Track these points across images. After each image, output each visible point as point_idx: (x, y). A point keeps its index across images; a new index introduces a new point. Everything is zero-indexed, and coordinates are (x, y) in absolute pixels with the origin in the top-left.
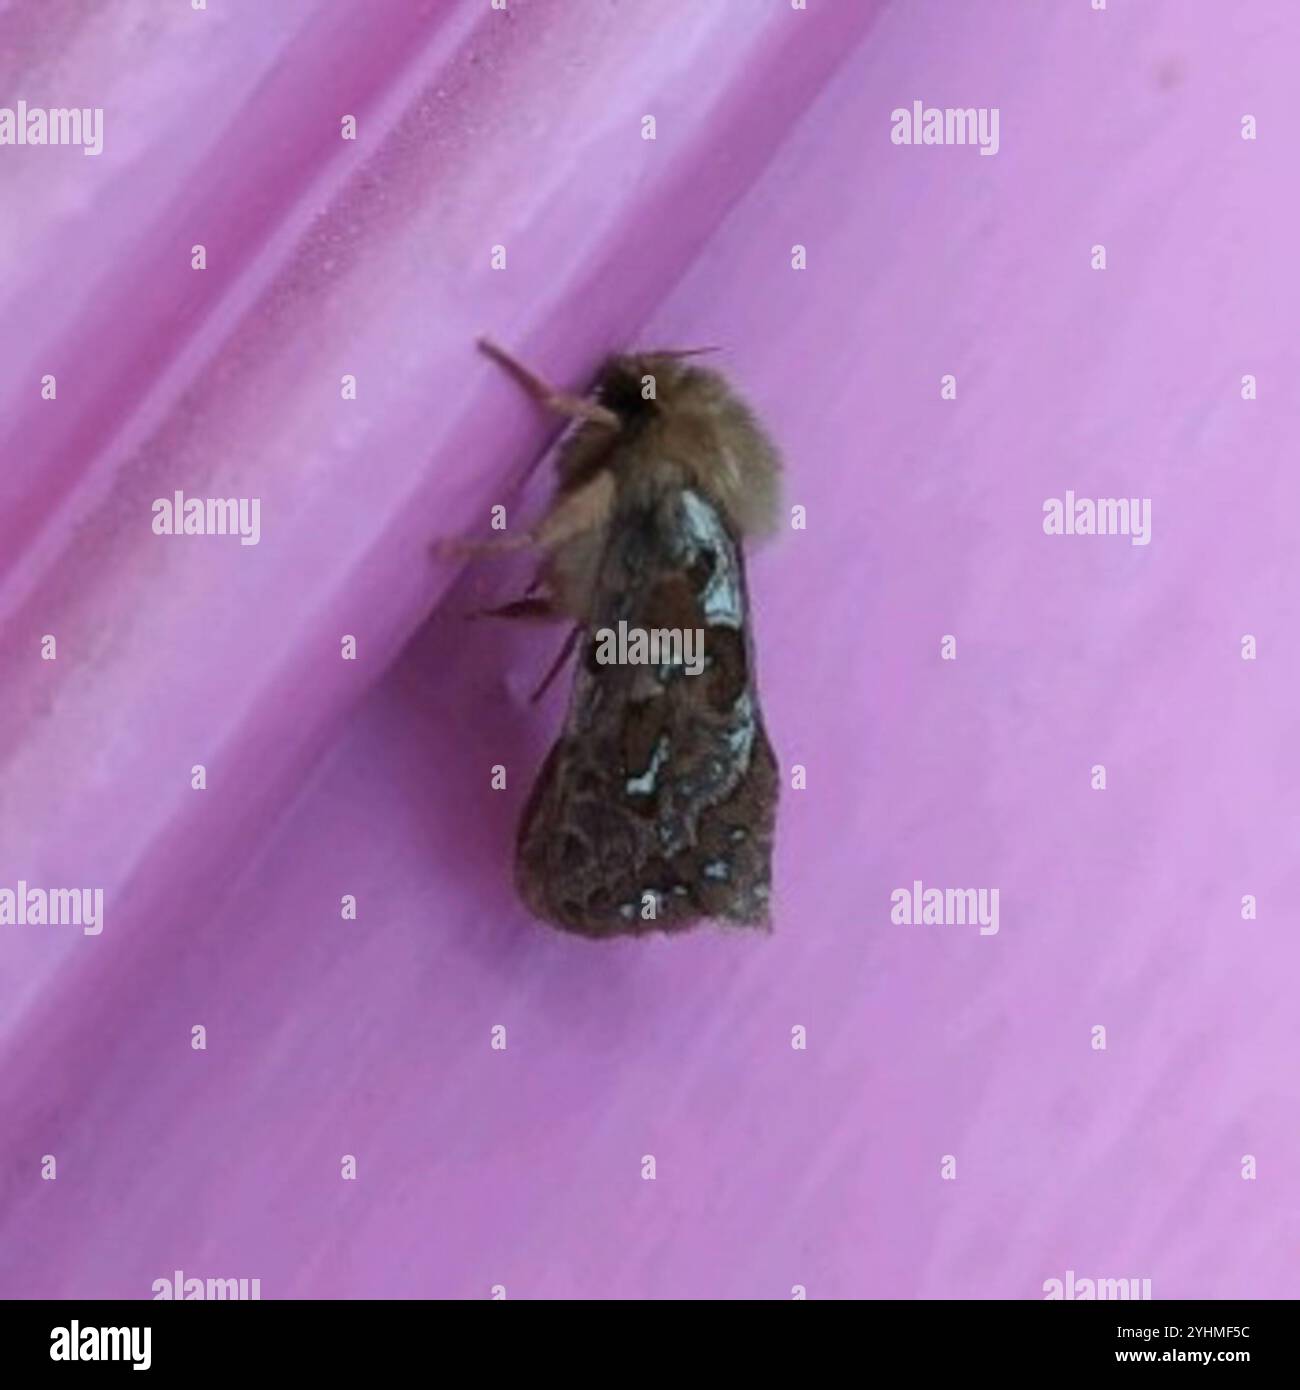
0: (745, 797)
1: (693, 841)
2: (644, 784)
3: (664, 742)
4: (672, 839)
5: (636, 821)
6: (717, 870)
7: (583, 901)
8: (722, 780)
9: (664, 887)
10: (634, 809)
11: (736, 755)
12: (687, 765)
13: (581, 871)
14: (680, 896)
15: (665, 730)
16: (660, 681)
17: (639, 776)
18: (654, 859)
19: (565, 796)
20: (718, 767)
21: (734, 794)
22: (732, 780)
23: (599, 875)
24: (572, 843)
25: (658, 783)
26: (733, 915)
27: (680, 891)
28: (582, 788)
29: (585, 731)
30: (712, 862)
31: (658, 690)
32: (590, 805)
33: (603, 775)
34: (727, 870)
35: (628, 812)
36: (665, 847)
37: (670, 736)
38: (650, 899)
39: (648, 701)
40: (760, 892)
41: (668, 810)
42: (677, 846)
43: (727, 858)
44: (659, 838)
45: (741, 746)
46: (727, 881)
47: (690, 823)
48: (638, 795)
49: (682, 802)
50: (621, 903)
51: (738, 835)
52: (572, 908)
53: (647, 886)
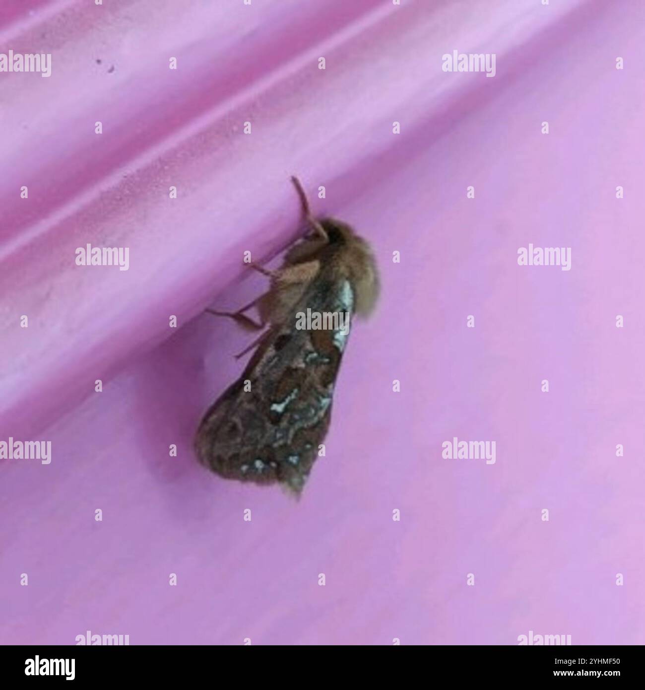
0: (317, 430)
1: (289, 442)
2: (279, 408)
3: (296, 391)
4: (280, 438)
5: (268, 425)
6: (294, 460)
7: (226, 458)
8: (312, 418)
9: (267, 462)
10: (270, 418)
11: (321, 408)
12: (301, 405)
13: (232, 442)
14: (272, 468)
15: (299, 386)
16: (305, 362)
17: (279, 403)
18: (268, 446)
19: (242, 402)
20: (313, 411)
21: (314, 427)
22: (316, 419)
23: (239, 446)
24: (234, 428)
25: (286, 409)
26: (290, 484)
27: (273, 465)
29: (263, 375)
30: (293, 456)
31: (303, 365)
32: (250, 411)
33: (263, 398)
34: (299, 461)
35: (266, 418)
36: (275, 441)
37: (300, 390)
38: (259, 464)
39: (296, 370)
41: (284, 424)
42: (281, 442)
43: (300, 455)
44: (275, 436)
45: (324, 406)
46: (295, 467)
47: (292, 432)
48: (275, 411)
49: (292, 422)
50: (244, 463)
51: (308, 446)
52: (220, 460)
53: (259, 458)
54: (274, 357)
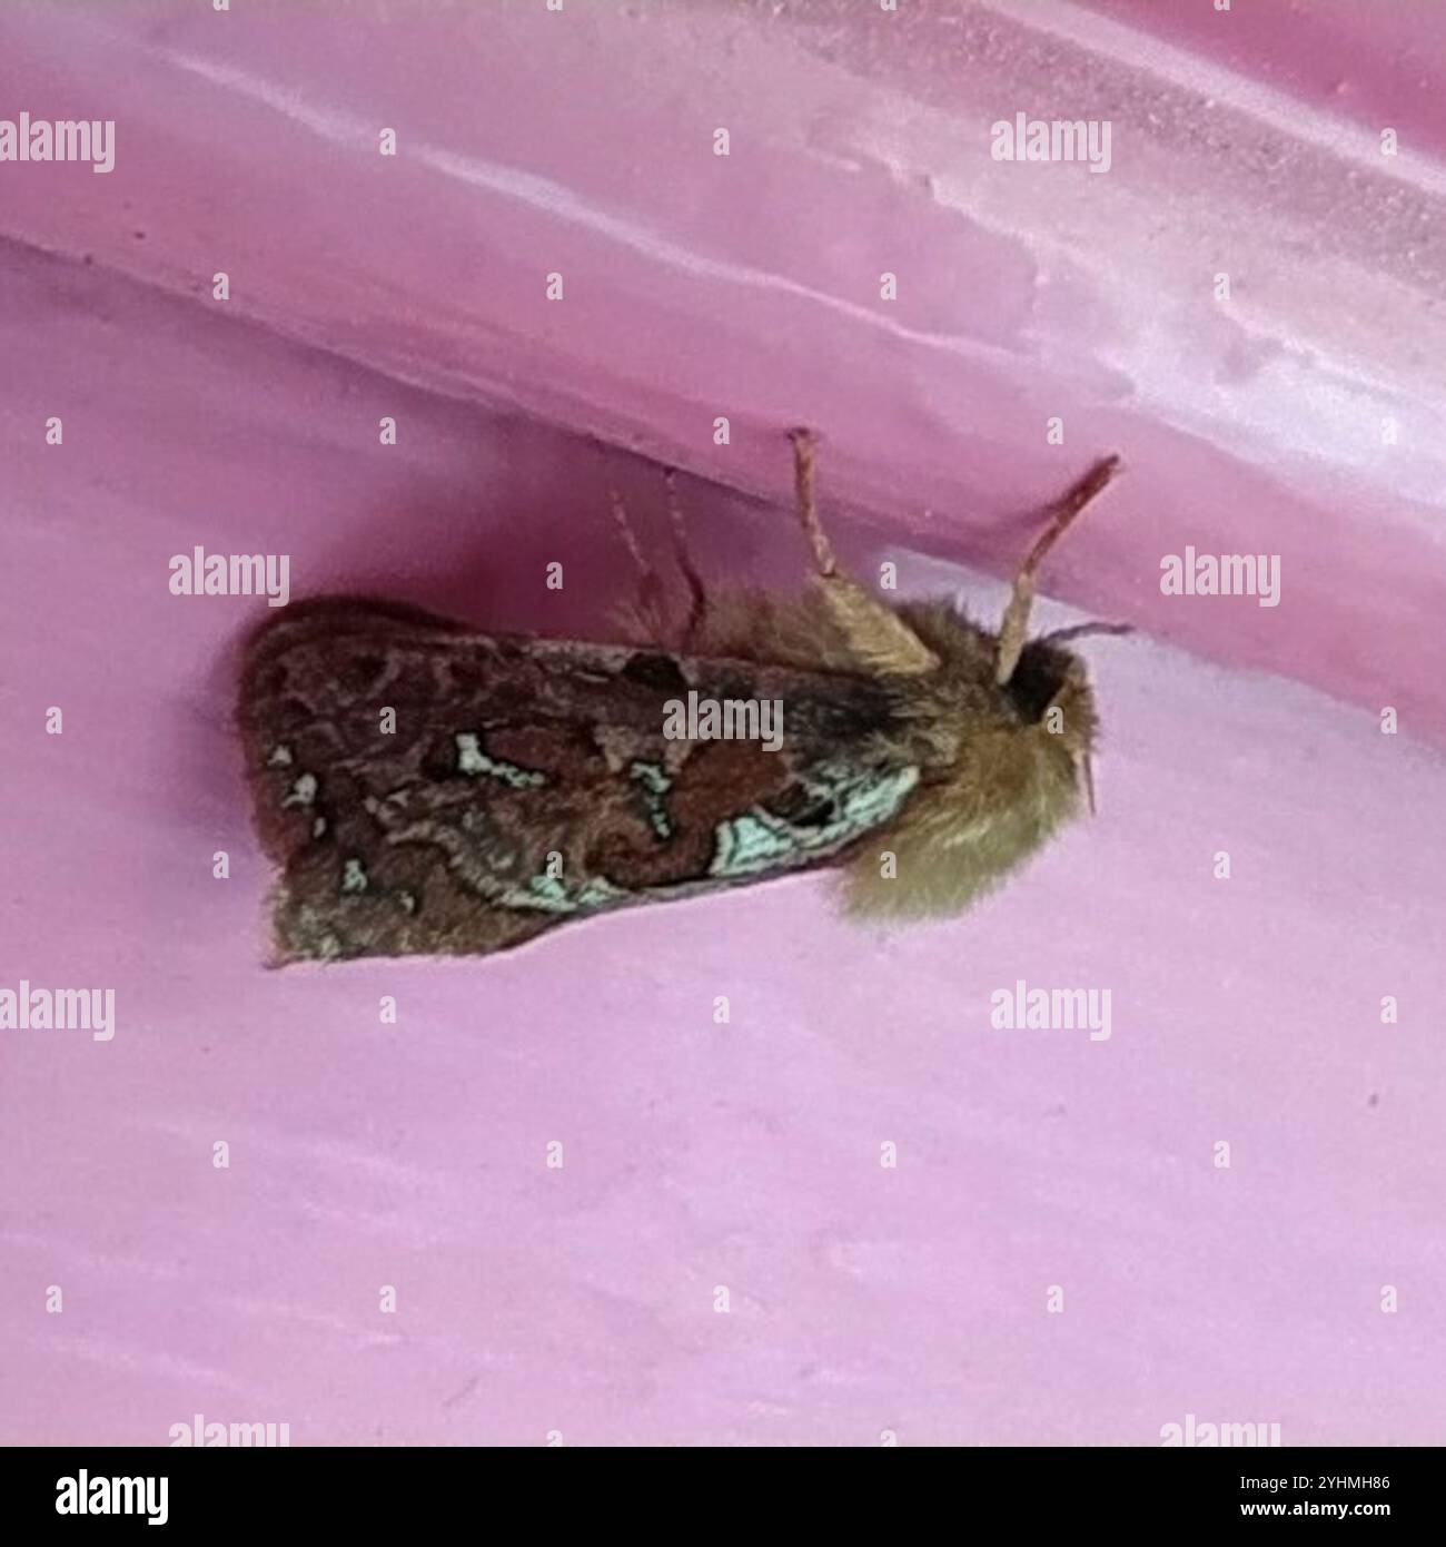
0: (465, 905)
1: (393, 838)
2: (471, 758)
3: (537, 779)
4: (395, 805)
5: (415, 752)
6: (355, 876)
7: (292, 694)
8: (488, 870)
9: (321, 805)
10: (434, 747)
11: (526, 887)
12: (505, 816)
13: (333, 685)
14: (312, 826)
15: (554, 781)
16: (628, 765)
17: (483, 750)
18: (362, 787)
19: (442, 649)
20: (506, 862)
21: (467, 889)
22: (488, 884)
23: (330, 711)
24: (373, 668)
25: (474, 777)
26: (295, 906)
27: (320, 826)
28: (455, 670)
29: (539, 663)
30: (363, 868)
31: (615, 764)
32: (433, 683)
33: (481, 697)
34: (355, 891)
35: (428, 739)
36: (382, 798)
37: (544, 788)
38: (307, 786)
39: (597, 750)
40: (328, 945)
41: (437, 796)
42: (386, 815)
43: (373, 888)
44: (394, 791)
45: (540, 893)
46: (340, 892)
47: (422, 829)
48: (457, 752)
49: (450, 816)
50: (292, 747)
51: (409, 903)
52: (278, 679)
53: (321, 780)
54: (603, 673)
